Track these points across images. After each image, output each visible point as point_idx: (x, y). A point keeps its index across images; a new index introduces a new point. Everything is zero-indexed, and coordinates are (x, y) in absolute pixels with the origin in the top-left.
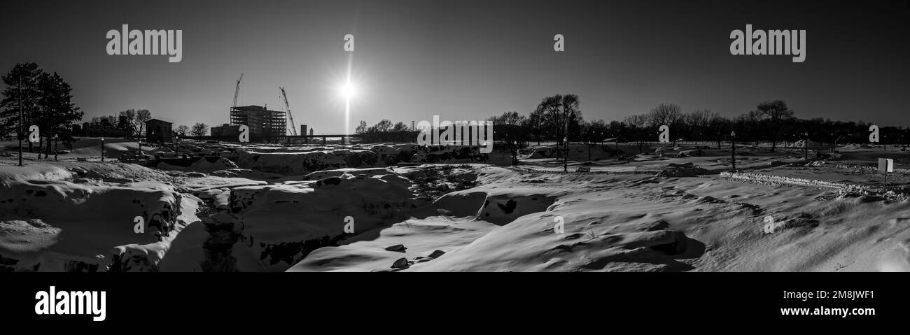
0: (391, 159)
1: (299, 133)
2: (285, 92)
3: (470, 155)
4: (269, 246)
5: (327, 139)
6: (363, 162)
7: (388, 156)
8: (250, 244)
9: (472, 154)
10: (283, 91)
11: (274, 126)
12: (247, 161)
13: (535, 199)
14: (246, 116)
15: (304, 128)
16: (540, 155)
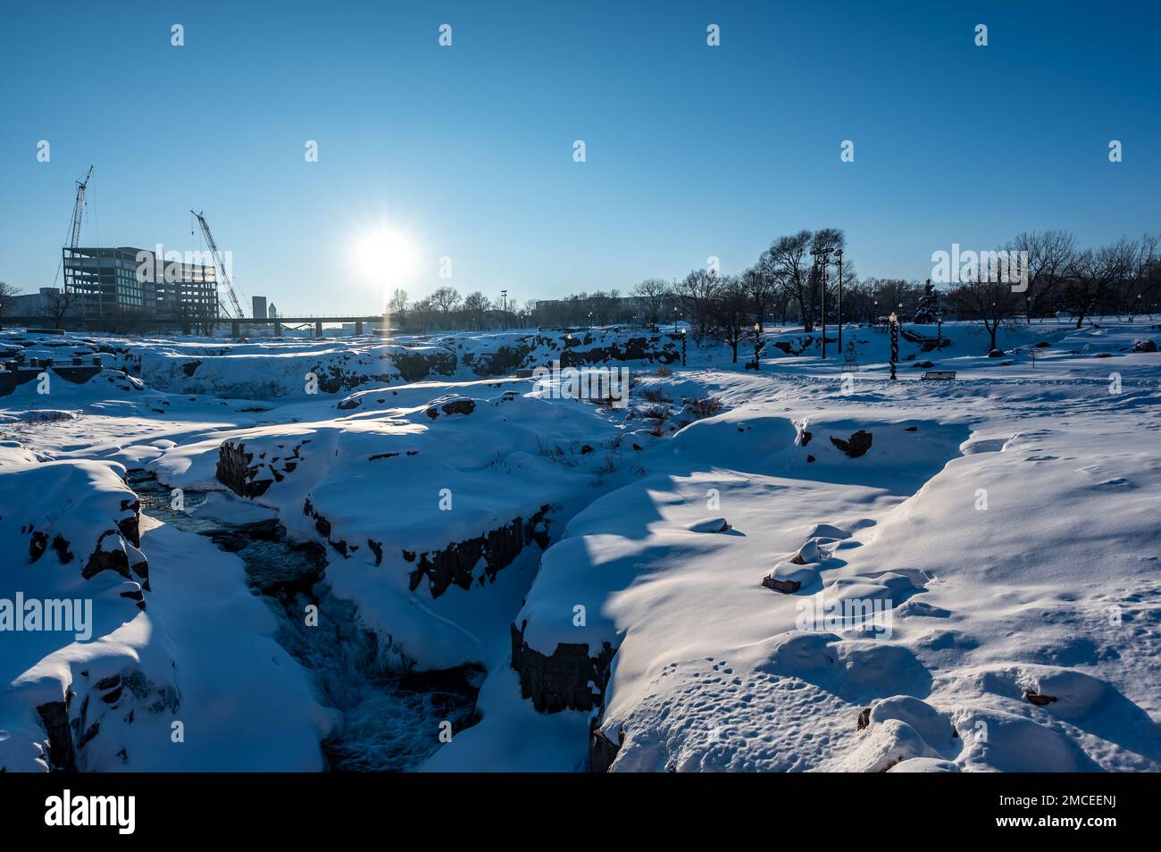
0: (483, 362)
1: (248, 314)
2: (208, 222)
3: (646, 351)
4: (423, 556)
5: (325, 326)
6: (431, 371)
7: (477, 356)
8: (372, 558)
9: (651, 351)
10: (201, 219)
11: (187, 297)
12: (167, 376)
13: (913, 429)
14: (112, 271)
15: (259, 302)
16: (780, 350)
